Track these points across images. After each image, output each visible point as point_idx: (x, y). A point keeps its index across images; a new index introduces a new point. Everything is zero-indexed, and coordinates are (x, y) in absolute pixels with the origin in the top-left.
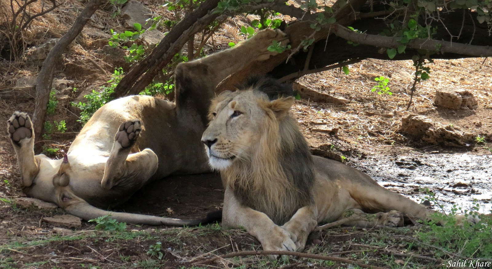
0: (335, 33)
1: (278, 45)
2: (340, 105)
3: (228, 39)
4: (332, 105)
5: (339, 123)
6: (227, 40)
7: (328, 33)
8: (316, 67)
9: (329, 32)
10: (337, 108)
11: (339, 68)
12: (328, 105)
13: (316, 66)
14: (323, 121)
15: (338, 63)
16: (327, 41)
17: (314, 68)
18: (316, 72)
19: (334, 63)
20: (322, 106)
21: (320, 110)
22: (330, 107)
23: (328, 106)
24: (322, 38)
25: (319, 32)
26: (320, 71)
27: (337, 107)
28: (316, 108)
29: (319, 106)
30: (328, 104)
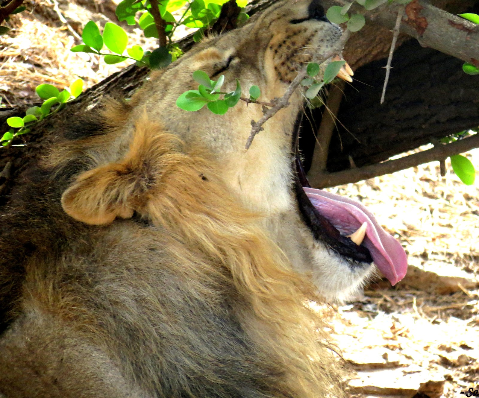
0: (417, 37)
1: (213, 86)
2: (445, 298)
3: (33, 71)
4: (418, 296)
5: (445, 363)
6: (33, 75)
7: (390, 41)
8: (352, 162)
9: (396, 34)
10: (435, 308)
11: (437, 163)
12: (403, 297)
13: (355, 159)
14: (385, 356)
15: (430, 146)
16: (388, 67)
17: (346, 166)
18: (354, 180)
19: (417, 146)
20: (380, 301)
21: (374, 315)
22: (410, 305)
23: (401, 302)
24: (370, 57)
25: (360, 33)
26: (367, 177)
27: (435, 302)
28: (360, 309)
29: (369, 302)
30: (403, 293)
